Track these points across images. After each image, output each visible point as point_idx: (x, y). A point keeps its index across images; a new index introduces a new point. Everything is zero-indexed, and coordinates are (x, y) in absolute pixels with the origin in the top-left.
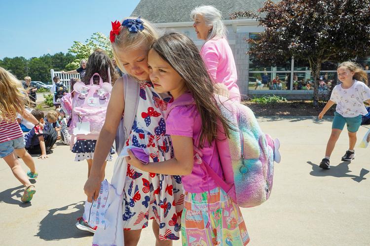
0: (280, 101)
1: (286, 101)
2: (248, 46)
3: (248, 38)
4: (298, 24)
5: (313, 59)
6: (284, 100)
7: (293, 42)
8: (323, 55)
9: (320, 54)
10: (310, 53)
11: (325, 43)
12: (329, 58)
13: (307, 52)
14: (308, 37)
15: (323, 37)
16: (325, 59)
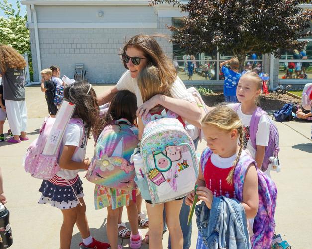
0: (207, 93)
1: (213, 92)
2: (171, 33)
3: (170, 25)
4: (221, 14)
5: (238, 50)
6: (210, 92)
7: (216, 35)
8: (247, 47)
9: (243, 46)
10: (233, 46)
11: (248, 35)
12: (252, 49)
13: (231, 45)
14: (230, 28)
15: (245, 31)
16: (249, 50)
